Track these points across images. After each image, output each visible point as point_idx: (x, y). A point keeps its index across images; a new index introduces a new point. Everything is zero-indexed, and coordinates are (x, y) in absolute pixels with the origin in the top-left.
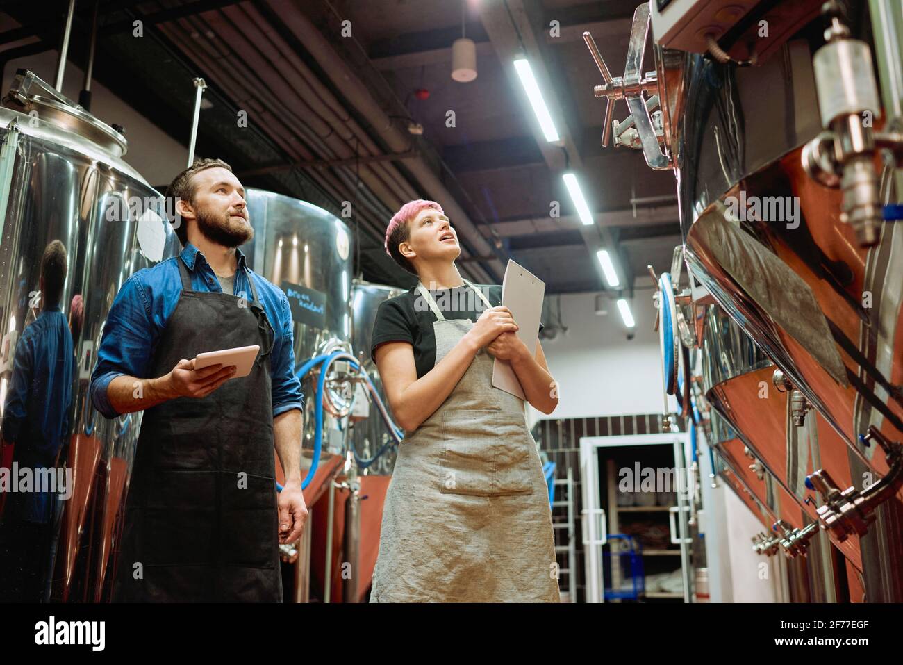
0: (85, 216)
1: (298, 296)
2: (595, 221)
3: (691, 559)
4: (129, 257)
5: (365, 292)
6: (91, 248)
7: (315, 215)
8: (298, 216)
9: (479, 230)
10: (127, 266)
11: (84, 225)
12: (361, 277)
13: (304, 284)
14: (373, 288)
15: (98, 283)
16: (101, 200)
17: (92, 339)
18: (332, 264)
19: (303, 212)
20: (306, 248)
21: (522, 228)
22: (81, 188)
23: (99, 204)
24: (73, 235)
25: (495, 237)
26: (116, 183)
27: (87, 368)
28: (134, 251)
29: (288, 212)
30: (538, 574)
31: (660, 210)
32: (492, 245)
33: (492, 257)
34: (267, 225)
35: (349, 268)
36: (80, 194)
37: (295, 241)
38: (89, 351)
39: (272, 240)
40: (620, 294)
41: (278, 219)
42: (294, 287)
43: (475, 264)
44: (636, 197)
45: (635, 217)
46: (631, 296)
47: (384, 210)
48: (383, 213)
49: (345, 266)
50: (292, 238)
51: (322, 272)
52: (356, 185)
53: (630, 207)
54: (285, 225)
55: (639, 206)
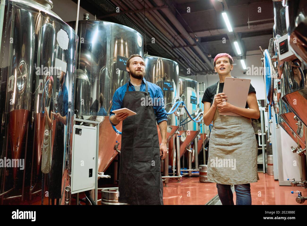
0: (37, 33)
1: (124, 61)
2: (233, 30)
3: (266, 151)
4: (56, 48)
5: (149, 59)
6: (40, 44)
7: (129, 30)
8: (123, 31)
9: (190, 35)
10: (55, 51)
11: (37, 37)
12: (147, 54)
13: (126, 56)
14: (151, 57)
15: (44, 58)
16: (43, 26)
17: (43, 79)
18: (136, 49)
19: (124, 30)
20: (126, 44)
21: (206, 34)
22: (35, 23)
23: (43, 28)
24: (33, 41)
25: (196, 37)
26: (49, 20)
27: (41, 90)
28: (58, 46)
29: (119, 30)
30: (244, 167)
31: (258, 26)
32: (195, 41)
33: (194, 45)
34: (111, 35)
35: (142, 50)
36: (35, 25)
37: (122, 41)
38: (41, 83)
39: (113, 40)
40: (241, 58)
41: (115, 32)
42: (122, 58)
43: (189, 48)
44: (249, 21)
45: (249, 28)
46: (245, 58)
47: (155, 28)
48: (155, 30)
49: (141, 49)
50: (121, 40)
51: (132, 52)
52: (144, 19)
53: (247, 25)
54: (118, 34)
55: (251, 24)
